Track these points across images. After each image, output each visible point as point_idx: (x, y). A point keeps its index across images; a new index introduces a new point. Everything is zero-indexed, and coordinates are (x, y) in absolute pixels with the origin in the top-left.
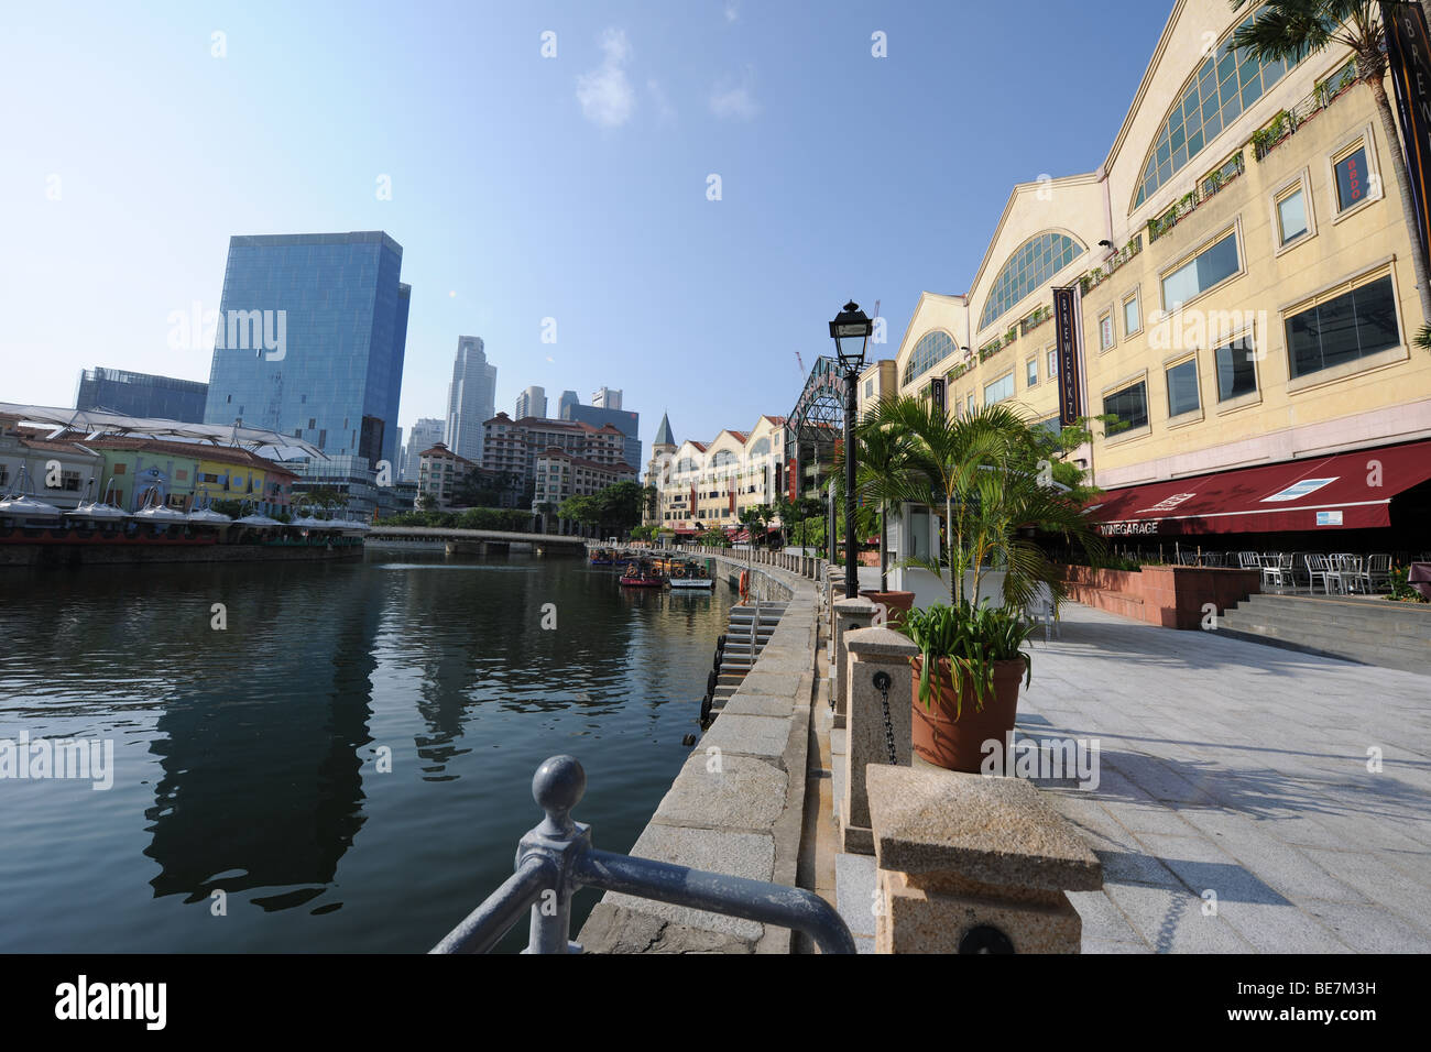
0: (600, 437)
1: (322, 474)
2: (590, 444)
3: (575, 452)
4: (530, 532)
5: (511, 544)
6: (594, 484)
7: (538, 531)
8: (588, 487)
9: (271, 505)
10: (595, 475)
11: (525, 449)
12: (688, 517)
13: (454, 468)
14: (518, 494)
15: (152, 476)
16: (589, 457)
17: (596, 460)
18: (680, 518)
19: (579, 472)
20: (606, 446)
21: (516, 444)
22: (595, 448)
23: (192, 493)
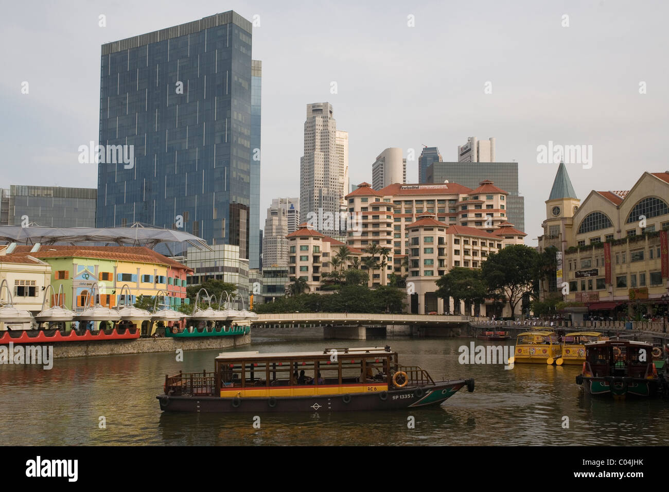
0: (476, 198)
1: (199, 266)
2: (465, 207)
3: (447, 219)
4: (406, 313)
5: (389, 327)
6: (475, 253)
7: (415, 311)
8: (467, 257)
9: (173, 298)
10: (474, 243)
11: (391, 220)
12: (601, 286)
13: (321, 249)
14: (388, 272)
15: (85, 280)
16: (465, 224)
17: (473, 226)
18: (591, 288)
19: (457, 242)
20: (484, 207)
21: (381, 217)
22: (472, 211)
23: (114, 292)
